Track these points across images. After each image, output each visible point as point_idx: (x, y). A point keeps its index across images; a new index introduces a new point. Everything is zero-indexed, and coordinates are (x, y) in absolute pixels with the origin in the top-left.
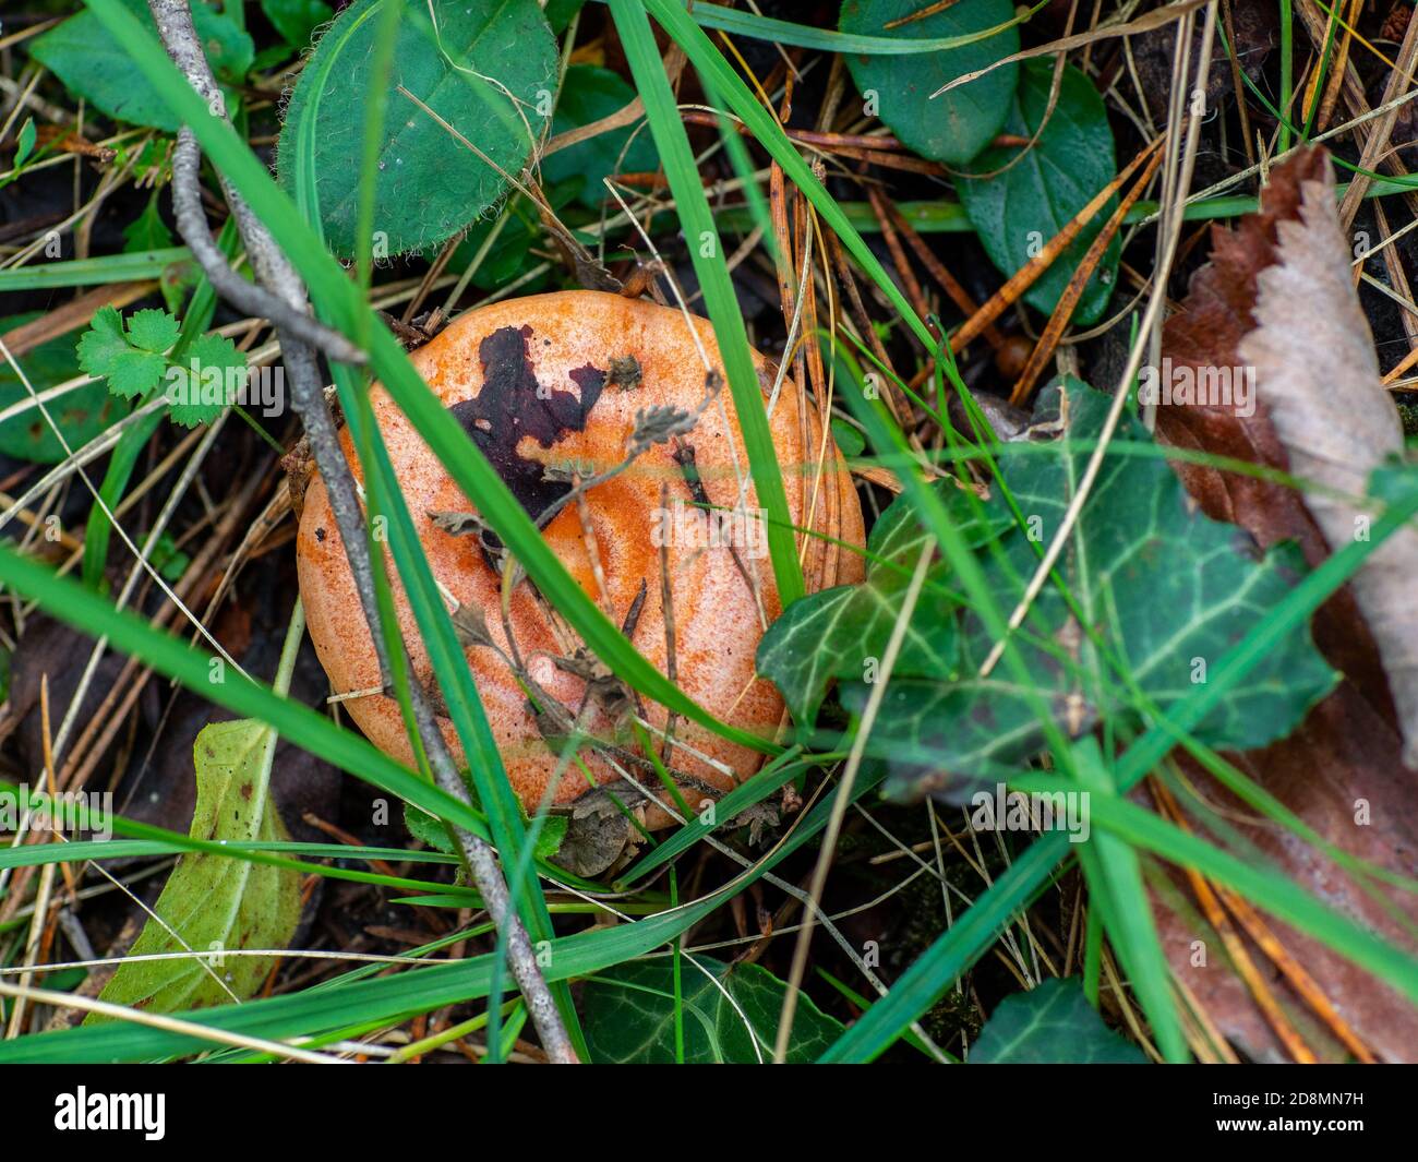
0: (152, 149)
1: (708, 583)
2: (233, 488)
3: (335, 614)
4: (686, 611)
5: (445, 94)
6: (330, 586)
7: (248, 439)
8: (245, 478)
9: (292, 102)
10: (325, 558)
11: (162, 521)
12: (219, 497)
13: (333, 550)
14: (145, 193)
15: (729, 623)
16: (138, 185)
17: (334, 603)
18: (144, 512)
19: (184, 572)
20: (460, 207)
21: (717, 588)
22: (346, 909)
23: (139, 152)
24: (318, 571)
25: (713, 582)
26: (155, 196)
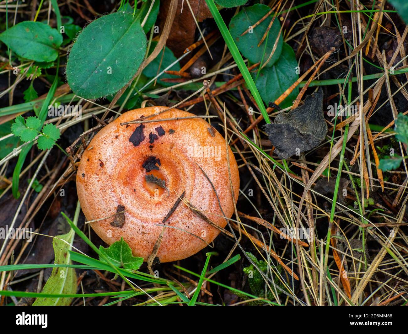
0: (31, 69)
1: (195, 188)
2: (55, 166)
3: (88, 198)
4: (189, 196)
5: (114, 51)
6: (86, 190)
7: (59, 152)
8: (58, 163)
9: (70, 54)
10: (85, 182)
11: (35, 175)
12: (51, 169)
13: (87, 180)
14: (29, 81)
15: (201, 200)
16: (27, 79)
17: (87, 195)
18: (30, 173)
19: (41, 190)
20: (119, 84)
21: (197, 190)
22: (89, 286)
23: (28, 70)
24: (83, 186)
25: (196, 188)
26: (32, 82)
